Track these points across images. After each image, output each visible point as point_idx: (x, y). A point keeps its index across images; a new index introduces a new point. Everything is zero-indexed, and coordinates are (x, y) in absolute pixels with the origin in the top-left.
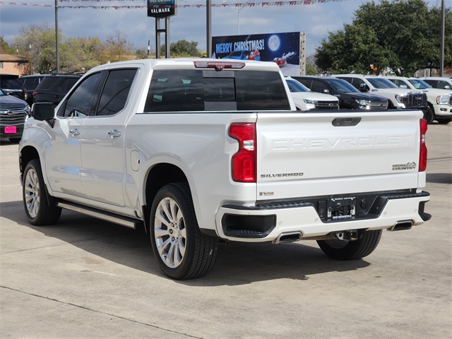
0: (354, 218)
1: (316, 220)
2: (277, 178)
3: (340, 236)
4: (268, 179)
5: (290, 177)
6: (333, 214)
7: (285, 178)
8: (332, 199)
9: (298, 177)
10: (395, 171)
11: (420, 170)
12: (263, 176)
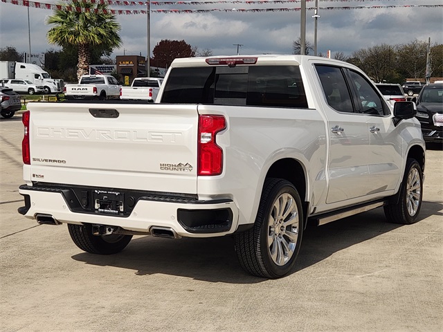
0: (122, 214)
1: (64, 207)
2: (45, 163)
4: (38, 162)
5: (55, 164)
6: (101, 206)
7: (51, 164)
8: (96, 191)
9: (62, 164)
10: (164, 171)
11: (199, 174)
12: (34, 159)
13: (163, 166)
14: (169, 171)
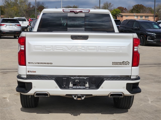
1: (56, 87)
3: (75, 97)
4: (32, 64)
6: (74, 85)
7: (42, 65)
8: (72, 78)
9: (49, 65)
10: (114, 65)
11: (133, 66)
12: (29, 63)
13: (114, 63)
14: (117, 65)
